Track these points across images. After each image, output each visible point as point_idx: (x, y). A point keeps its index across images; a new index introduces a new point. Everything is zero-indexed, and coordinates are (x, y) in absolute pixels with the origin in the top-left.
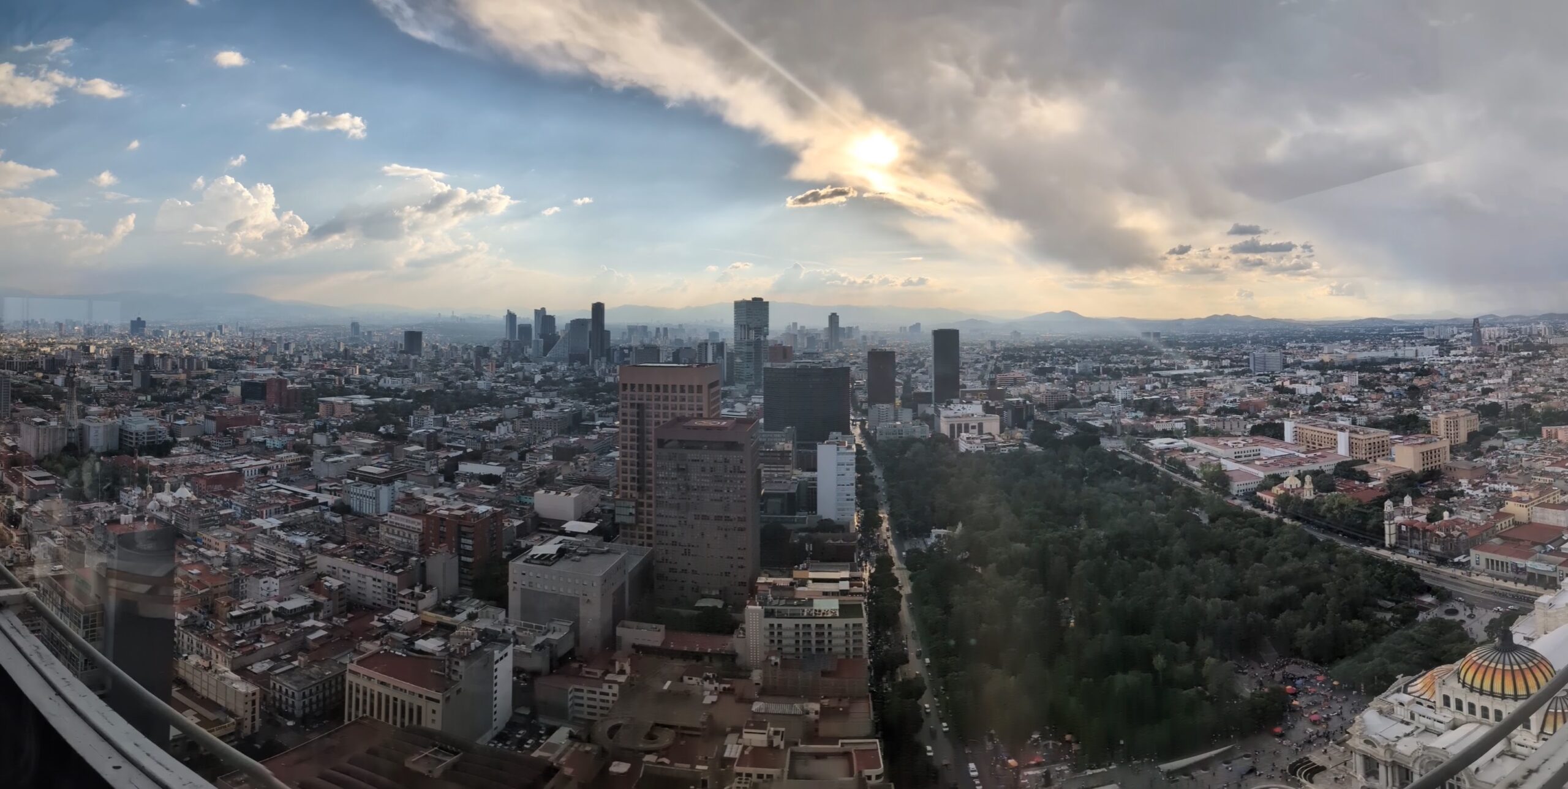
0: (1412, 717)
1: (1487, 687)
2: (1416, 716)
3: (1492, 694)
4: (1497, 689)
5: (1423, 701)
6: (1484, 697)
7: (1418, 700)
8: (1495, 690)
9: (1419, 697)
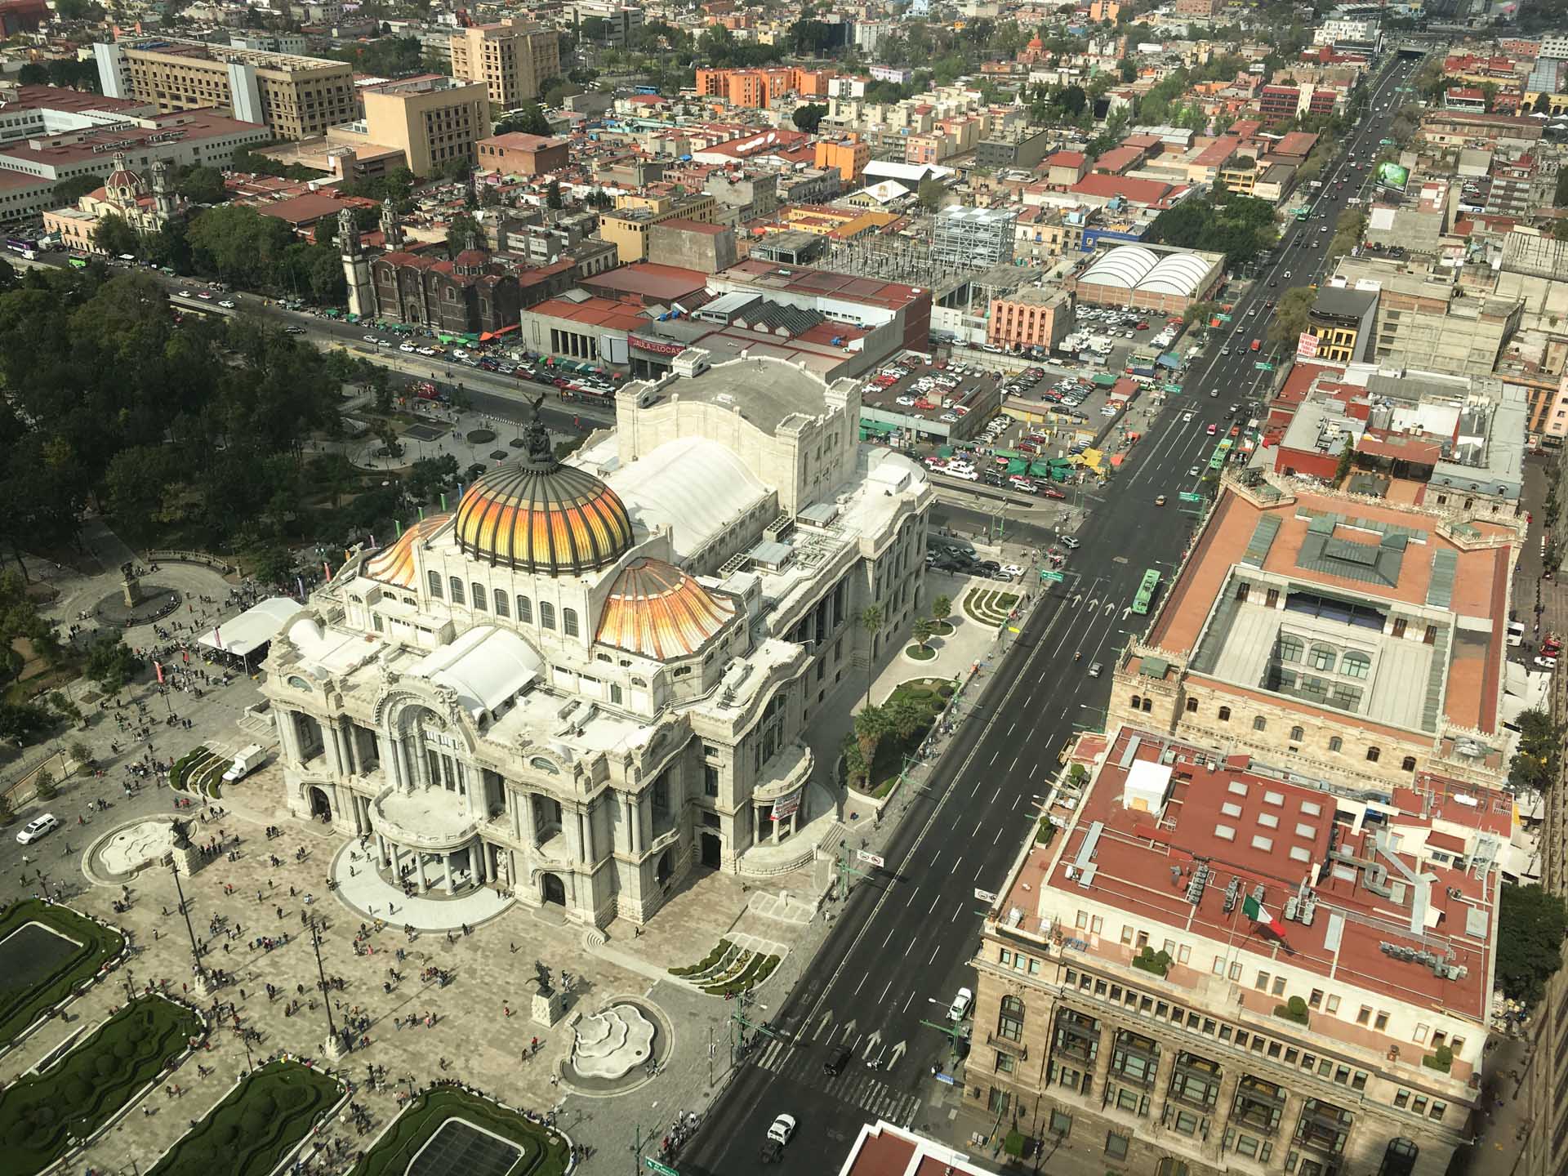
0: (379, 625)
1: (502, 549)
2: (385, 622)
3: (512, 563)
4: (521, 553)
5: (394, 591)
6: (499, 569)
7: (385, 588)
8: (517, 555)
9: (388, 582)
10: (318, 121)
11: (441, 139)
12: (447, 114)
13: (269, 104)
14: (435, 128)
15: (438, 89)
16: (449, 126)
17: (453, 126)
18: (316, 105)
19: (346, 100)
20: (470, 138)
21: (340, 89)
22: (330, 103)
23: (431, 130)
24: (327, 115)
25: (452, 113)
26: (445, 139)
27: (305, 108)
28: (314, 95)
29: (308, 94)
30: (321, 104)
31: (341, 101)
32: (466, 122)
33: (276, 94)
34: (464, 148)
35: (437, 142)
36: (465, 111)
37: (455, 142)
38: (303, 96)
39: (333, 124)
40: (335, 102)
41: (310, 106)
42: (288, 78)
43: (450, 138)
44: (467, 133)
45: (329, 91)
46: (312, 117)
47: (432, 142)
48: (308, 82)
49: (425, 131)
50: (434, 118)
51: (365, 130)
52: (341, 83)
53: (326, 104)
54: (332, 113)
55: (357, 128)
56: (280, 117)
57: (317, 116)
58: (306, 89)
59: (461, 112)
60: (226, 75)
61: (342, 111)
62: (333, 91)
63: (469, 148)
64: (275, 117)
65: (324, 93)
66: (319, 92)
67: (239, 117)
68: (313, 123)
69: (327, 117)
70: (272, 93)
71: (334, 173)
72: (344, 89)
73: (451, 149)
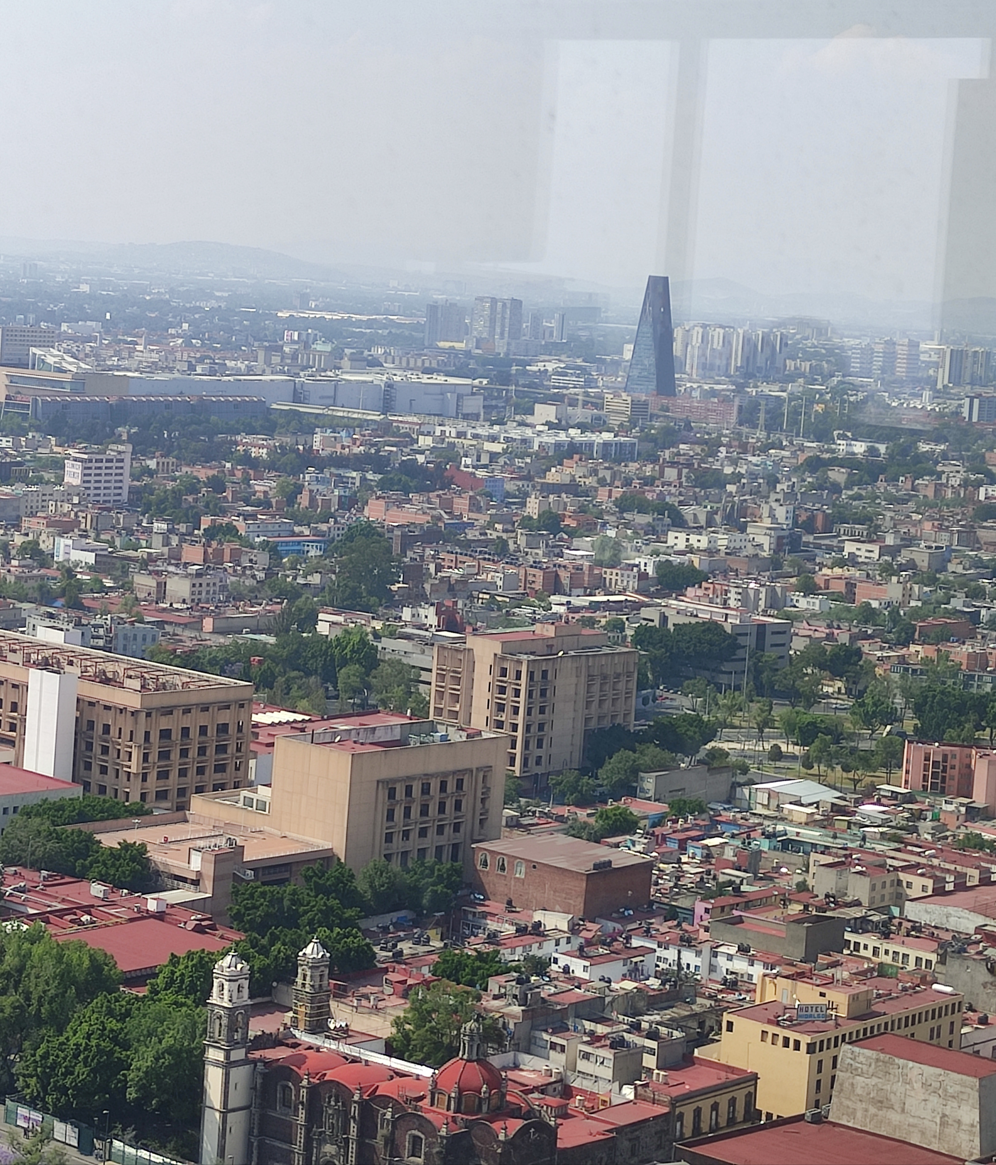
10: (173, 781)
11: (406, 834)
12: (426, 790)
13: (90, 746)
14: (399, 813)
15: (414, 740)
16: (424, 811)
17: (433, 809)
18: (175, 755)
19: (232, 749)
20: (459, 837)
21: (223, 728)
22: (202, 751)
23: (391, 815)
24: (192, 772)
26: (414, 835)
27: (153, 757)
28: (176, 735)
29: (166, 734)
30: (184, 753)
31: (221, 749)
32: (458, 806)
33: (107, 729)
34: (446, 854)
35: (397, 839)
36: (460, 784)
37: (432, 840)
38: (155, 737)
39: (199, 790)
40: (211, 751)
41: (164, 755)
42: (134, 701)
43: (423, 833)
44: (457, 828)
45: (203, 730)
46: (163, 775)
47: (389, 838)
48: (168, 711)
50: (400, 793)
51: (262, 806)
52: (226, 716)
53: (193, 753)
54: (201, 771)
55: (248, 802)
56: (104, 770)
57: (174, 775)
58: (165, 723)
59: (451, 787)
60: (20, 687)
61: (220, 768)
62: (212, 731)
63: (454, 858)
64: (95, 769)
65: (194, 733)
66: (185, 732)
67: (28, 765)
68: (162, 786)
69: (192, 777)
70: (99, 729)
71: (196, 883)
72: (232, 729)
73: (422, 852)
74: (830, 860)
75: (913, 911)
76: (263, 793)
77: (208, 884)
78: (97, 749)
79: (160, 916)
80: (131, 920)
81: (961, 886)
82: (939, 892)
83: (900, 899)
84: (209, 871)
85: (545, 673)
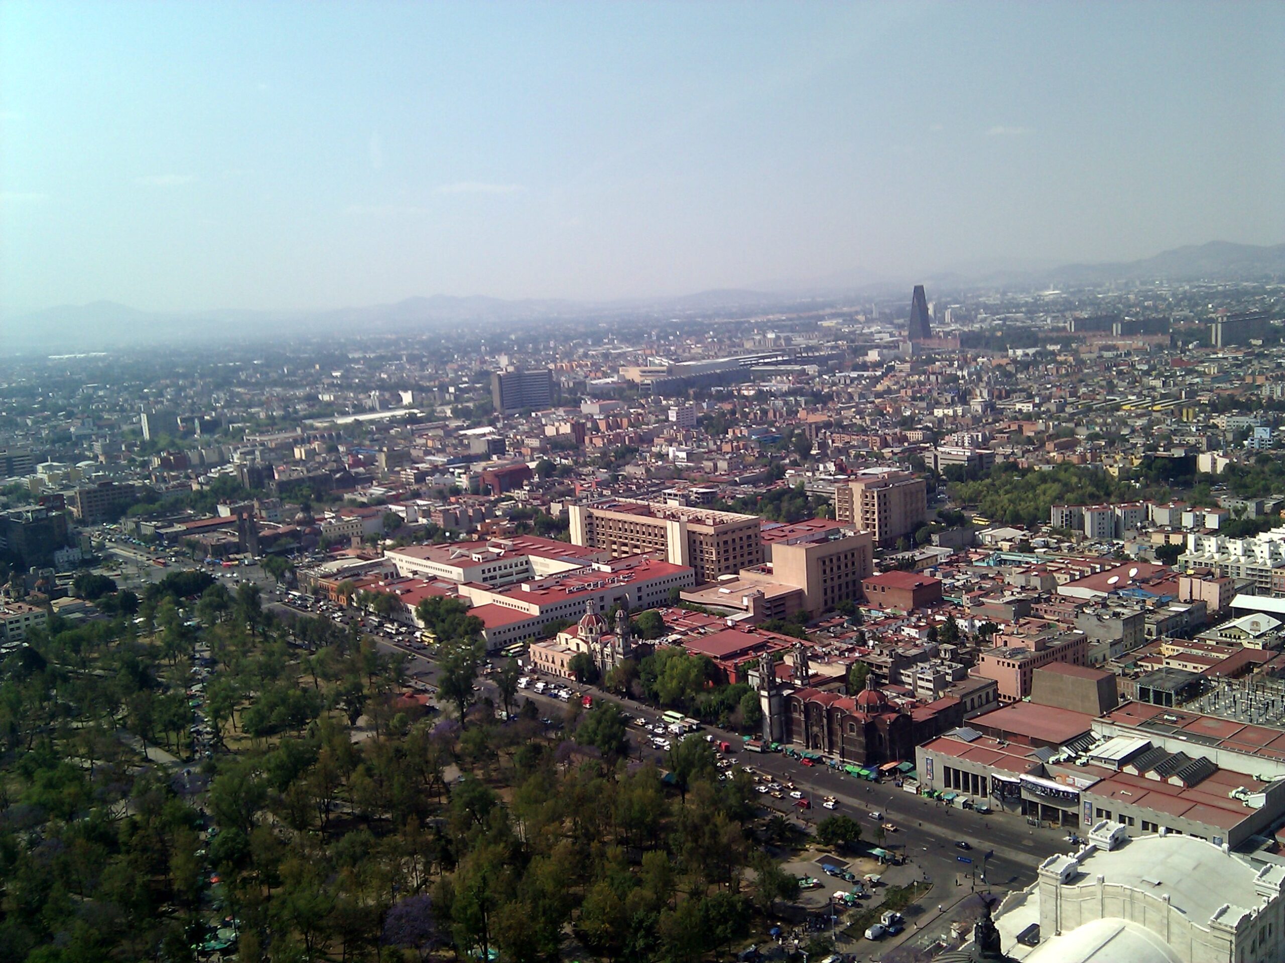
10: (731, 562)
11: (832, 579)
12: (839, 559)
13: (695, 550)
14: (828, 571)
15: (832, 538)
16: (839, 568)
17: (843, 567)
18: (731, 550)
19: (754, 544)
20: (855, 578)
21: (749, 537)
22: (742, 547)
23: (825, 572)
25: (842, 557)
26: (836, 579)
27: (722, 552)
28: (730, 542)
29: (726, 542)
30: (734, 549)
31: (750, 546)
32: (853, 564)
33: (701, 543)
34: (850, 585)
35: (829, 581)
36: (853, 555)
37: (843, 580)
38: (721, 544)
39: (743, 566)
40: (745, 547)
41: (726, 551)
42: (711, 531)
43: (839, 577)
44: (854, 573)
45: (741, 539)
46: (727, 559)
47: (825, 581)
48: (726, 533)
49: (821, 572)
50: (828, 562)
51: (770, 571)
52: (750, 532)
53: (738, 548)
54: (742, 557)
55: (764, 569)
56: (702, 560)
57: (731, 558)
58: (725, 538)
59: (849, 556)
60: (664, 528)
61: (750, 554)
62: (744, 538)
63: (854, 585)
64: (698, 560)
65: (737, 540)
66: (734, 540)
67: (671, 561)
68: (727, 564)
69: (739, 559)
70: (698, 543)
71: (746, 610)
72: (753, 537)
73: (840, 586)
74: (1022, 570)
75: (1062, 591)
76: (769, 565)
77: (751, 610)
78: (698, 551)
79: (733, 628)
80: (722, 630)
81: (1083, 577)
82: (1073, 580)
83: (1055, 585)
84: (752, 605)
85: (885, 495)
